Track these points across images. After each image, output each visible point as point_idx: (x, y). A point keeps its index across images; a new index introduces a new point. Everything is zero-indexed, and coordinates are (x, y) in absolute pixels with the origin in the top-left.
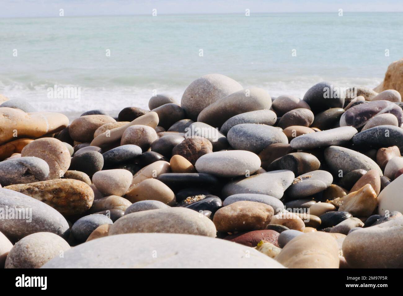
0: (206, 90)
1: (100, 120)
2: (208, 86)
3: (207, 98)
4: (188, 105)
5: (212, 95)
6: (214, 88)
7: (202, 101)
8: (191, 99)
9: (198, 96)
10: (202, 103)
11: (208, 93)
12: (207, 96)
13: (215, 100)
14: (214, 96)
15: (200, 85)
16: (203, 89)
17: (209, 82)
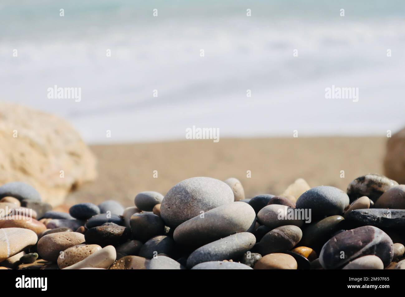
0: (184, 201)
1: (66, 240)
2: (186, 195)
3: (185, 209)
4: (166, 215)
5: (190, 205)
6: (192, 197)
7: (179, 212)
8: (169, 209)
9: (175, 207)
10: (180, 215)
11: (186, 203)
12: (185, 207)
13: (195, 210)
14: (193, 207)
15: (178, 195)
16: (180, 200)
17: (187, 191)
